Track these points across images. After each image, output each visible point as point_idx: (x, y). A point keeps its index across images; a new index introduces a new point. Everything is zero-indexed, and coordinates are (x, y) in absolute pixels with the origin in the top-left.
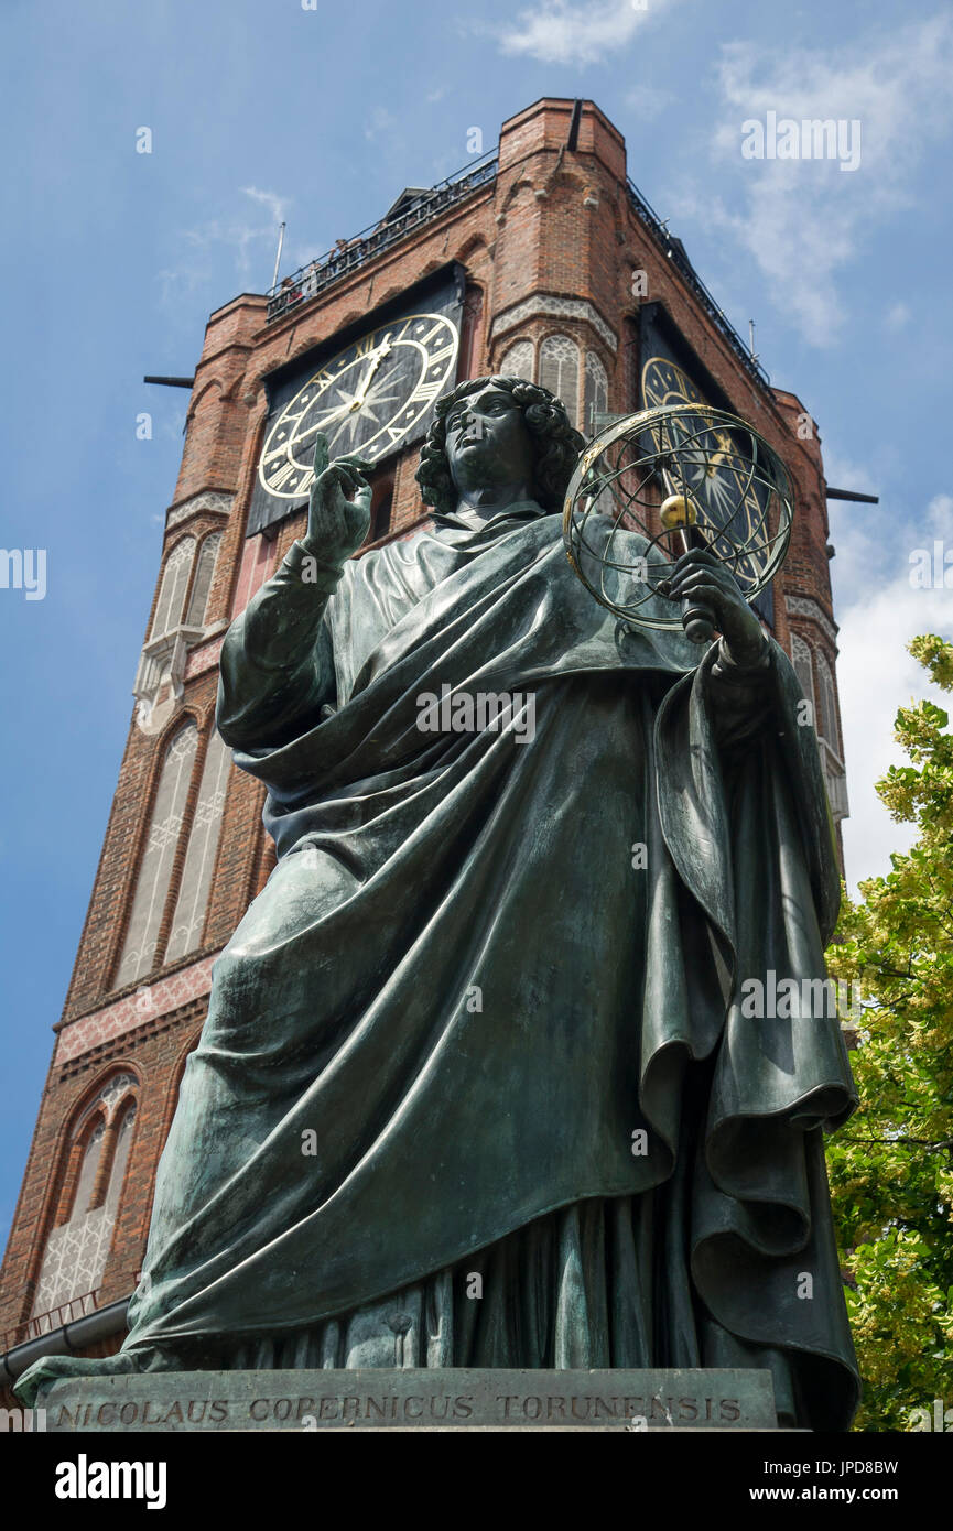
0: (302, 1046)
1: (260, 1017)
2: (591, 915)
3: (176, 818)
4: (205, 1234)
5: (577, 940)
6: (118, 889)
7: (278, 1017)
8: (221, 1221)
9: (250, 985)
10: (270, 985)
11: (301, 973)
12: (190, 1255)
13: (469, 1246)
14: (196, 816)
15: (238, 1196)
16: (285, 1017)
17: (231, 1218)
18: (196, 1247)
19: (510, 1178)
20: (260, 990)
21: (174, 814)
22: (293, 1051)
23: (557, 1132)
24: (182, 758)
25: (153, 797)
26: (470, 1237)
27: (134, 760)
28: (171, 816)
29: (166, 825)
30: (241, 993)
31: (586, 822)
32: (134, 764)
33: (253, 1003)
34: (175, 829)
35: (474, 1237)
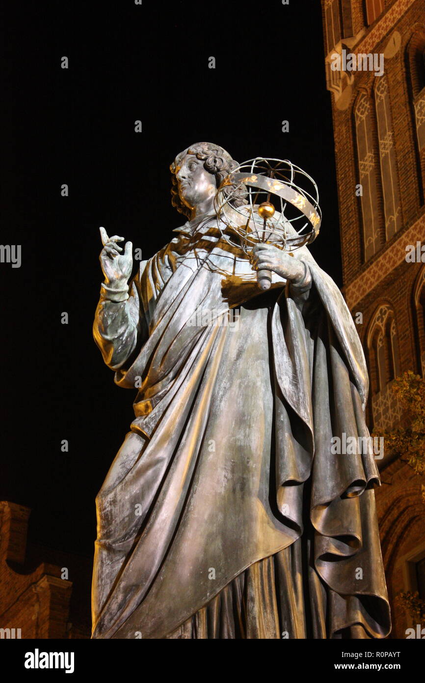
0: (134, 529)
1: (114, 522)
2: (248, 429)
3: (370, 154)
4: (106, 620)
5: (242, 444)
6: (351, 204)
7: (121, 519)
8: (111, 614)
9: (107, 509)
10: (115, 507)
11: (126, 498)
12: (103, 629)
13: (206, 599)
14: (380, 150)
15: (114, 603)
16: (124, 518)
17: (115, 611)
18: (104, 626)
19: (221, 564)
20: (111, 510)
21: (369, 152)
22: (130, 532)
23: (240, 537)
24: (364, 118)
25: (355, 146)
26: (206, 594)
27: (339, 127)
28: (368, 154)
29: (367, 160)
30: (104, 513)
31: (241, 384)
32: (340, 129)
33: (110, 517)
34: (372, 161)
35: (208, 594)
